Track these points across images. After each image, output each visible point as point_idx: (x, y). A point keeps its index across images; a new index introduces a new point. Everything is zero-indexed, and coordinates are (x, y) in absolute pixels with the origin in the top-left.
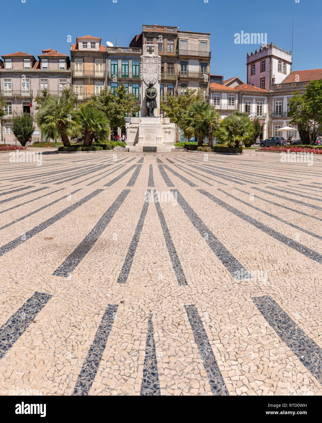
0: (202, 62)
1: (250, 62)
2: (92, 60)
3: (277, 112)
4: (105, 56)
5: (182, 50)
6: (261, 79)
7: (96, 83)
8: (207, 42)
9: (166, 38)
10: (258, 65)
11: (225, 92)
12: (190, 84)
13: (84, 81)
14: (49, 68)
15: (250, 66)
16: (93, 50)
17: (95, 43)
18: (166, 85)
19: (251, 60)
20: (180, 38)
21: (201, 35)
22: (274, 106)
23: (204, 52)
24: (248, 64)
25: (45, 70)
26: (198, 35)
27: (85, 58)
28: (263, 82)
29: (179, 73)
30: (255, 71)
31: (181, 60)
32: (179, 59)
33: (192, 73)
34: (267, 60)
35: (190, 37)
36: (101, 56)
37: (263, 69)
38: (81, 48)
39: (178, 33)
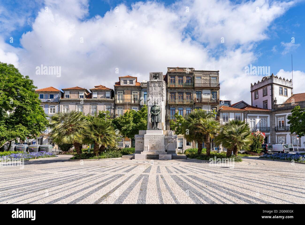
0: (213, 91)
1: (253, 90)
2: (130, 92)
3: (280, 126)
4: (139, 89)
5: (197, 83)
6: (263, 101)
7: (132, 107)
8: (217, 77)
9: (185, 76)
10: (261, 91)
11: (232, 112)
12: (203, 107)
13: (124, 107)
14: (98, 97)
15: (253, 93)
16: (131, 85)
17: (132, 80)
18: (185, 108)
19: (254, 88)
20: (195, 75)
21: (212, 73)
22: (277, 122)
23: (214, 84)
24: (252, 92)
25: (95, 99)
26: (210, 73)
27: (125, 91)
28: (266, 104)
29: (195, 99)
30: (258, 96)
31: (196, 91)
32: (195, 89)
33: (205, 99)
34: (269, 87)
35: (203, 74)
36: (136, 89)
37: (265, 94)
38: (122, 84)
39: (194, 72)
